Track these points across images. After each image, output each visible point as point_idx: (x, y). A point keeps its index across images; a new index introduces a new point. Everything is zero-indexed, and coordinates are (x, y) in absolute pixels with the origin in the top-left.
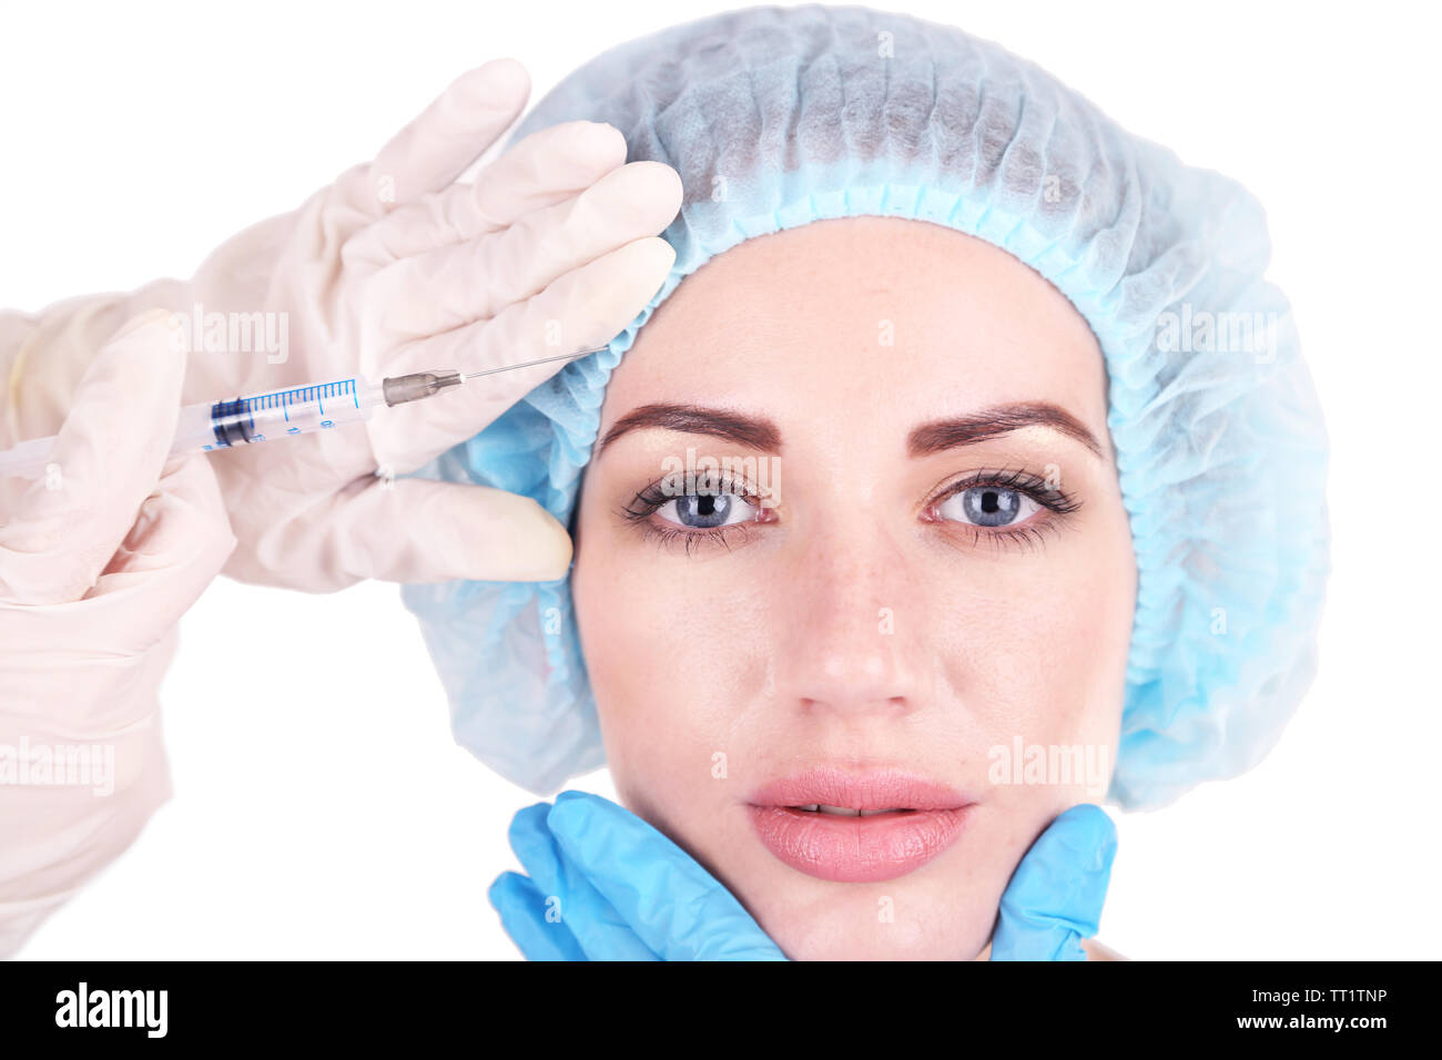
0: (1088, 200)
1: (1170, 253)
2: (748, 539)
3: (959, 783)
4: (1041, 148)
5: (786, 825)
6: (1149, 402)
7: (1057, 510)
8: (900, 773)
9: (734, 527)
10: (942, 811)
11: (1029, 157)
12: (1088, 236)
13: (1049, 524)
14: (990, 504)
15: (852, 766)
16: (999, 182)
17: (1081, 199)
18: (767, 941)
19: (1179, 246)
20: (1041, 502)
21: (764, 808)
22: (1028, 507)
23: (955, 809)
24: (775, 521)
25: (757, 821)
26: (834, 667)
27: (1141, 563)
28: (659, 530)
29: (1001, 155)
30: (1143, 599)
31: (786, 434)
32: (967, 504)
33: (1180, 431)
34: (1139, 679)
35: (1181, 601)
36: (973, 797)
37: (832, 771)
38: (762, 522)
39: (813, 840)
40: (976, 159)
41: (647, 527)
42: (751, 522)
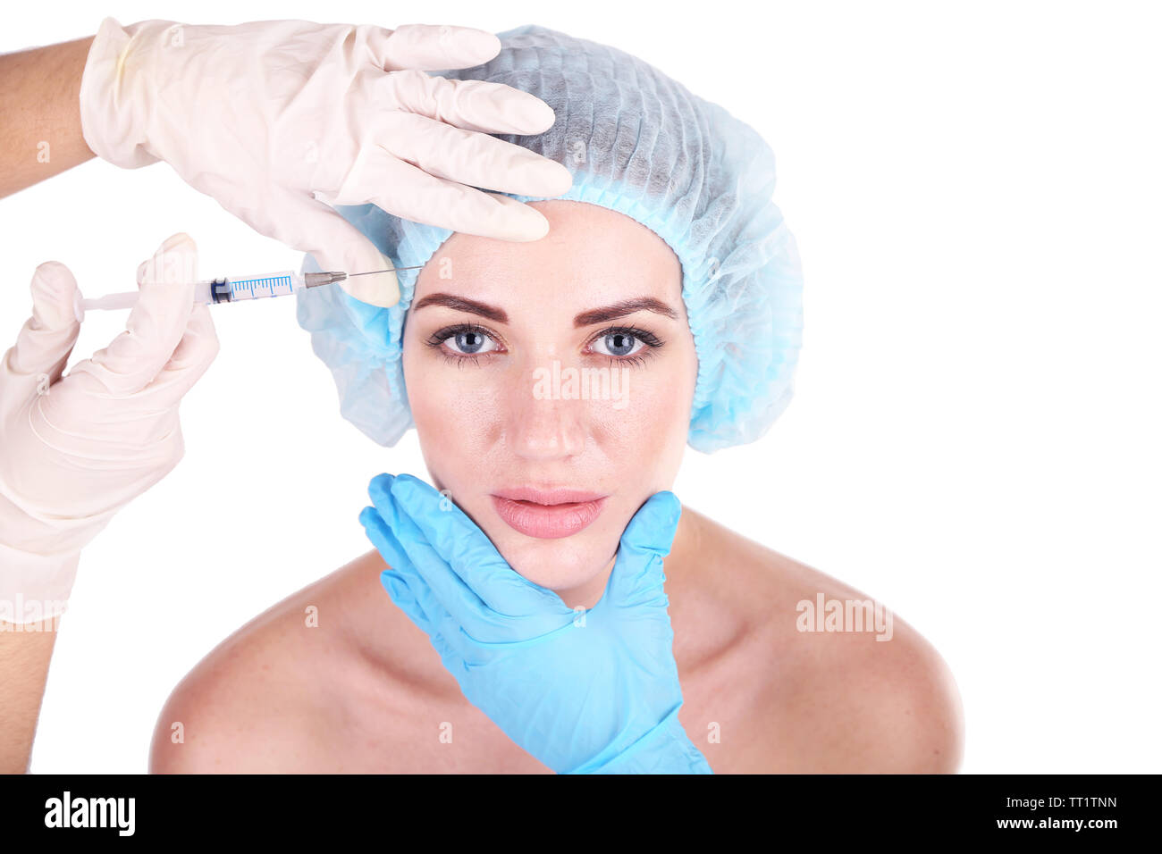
0: (674, 184)
1: (717, 201)
2: (490, 361)
3: (598, 490)
4: (649, 157)
5: (512, 508)
6: (703, 284)
7: (653, 346)
8: (567, 488)
9: (483, 354)
10: (591, 502)
11: (644, 162)
12: (674, 203)
13: (648, 354)
14: (618, 342)
15: (544, 485)
16: (626, 180)
17: (670, 183)
18: (502, 560)
19: (723, 196)
20: (646, 343)
21: (501, 498)
22: (638, 345)
23: (597, 501)
24: (506, 352)
25: (497, 504)
26: (533, 444)
27: (699, 357)
28: (445, 353)
29: (628, 162)
30: (701, 372)
31: (510, 315)
32: (607, 343)
33: (722, 291)
34: (700, 406)
35: (723, 365)
36: (605, 493)
37: (534, 487)
38: (499, 352)
39: (524, 517)
40: (614, 167)
41: (439, 350)
42: (494, 352)
